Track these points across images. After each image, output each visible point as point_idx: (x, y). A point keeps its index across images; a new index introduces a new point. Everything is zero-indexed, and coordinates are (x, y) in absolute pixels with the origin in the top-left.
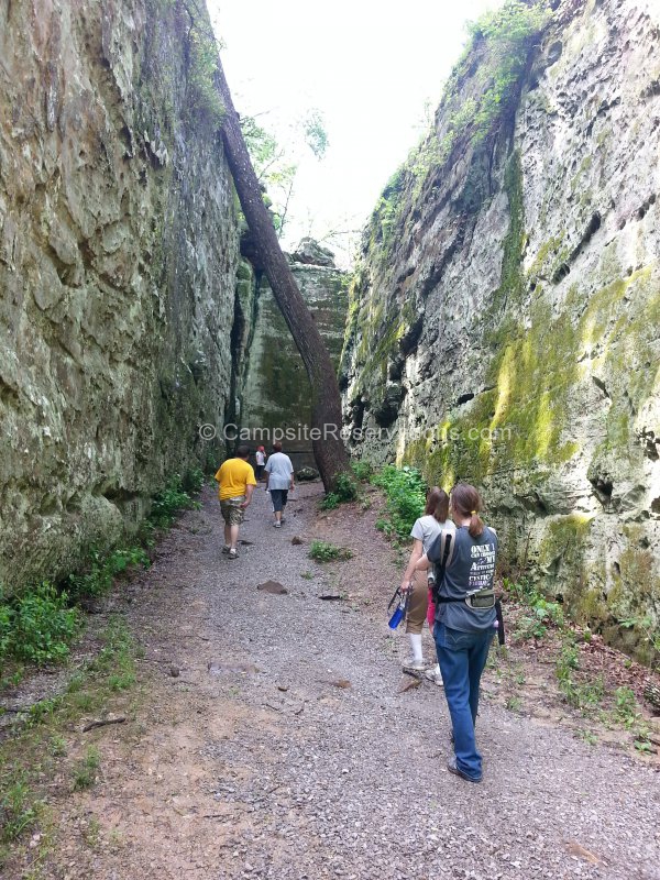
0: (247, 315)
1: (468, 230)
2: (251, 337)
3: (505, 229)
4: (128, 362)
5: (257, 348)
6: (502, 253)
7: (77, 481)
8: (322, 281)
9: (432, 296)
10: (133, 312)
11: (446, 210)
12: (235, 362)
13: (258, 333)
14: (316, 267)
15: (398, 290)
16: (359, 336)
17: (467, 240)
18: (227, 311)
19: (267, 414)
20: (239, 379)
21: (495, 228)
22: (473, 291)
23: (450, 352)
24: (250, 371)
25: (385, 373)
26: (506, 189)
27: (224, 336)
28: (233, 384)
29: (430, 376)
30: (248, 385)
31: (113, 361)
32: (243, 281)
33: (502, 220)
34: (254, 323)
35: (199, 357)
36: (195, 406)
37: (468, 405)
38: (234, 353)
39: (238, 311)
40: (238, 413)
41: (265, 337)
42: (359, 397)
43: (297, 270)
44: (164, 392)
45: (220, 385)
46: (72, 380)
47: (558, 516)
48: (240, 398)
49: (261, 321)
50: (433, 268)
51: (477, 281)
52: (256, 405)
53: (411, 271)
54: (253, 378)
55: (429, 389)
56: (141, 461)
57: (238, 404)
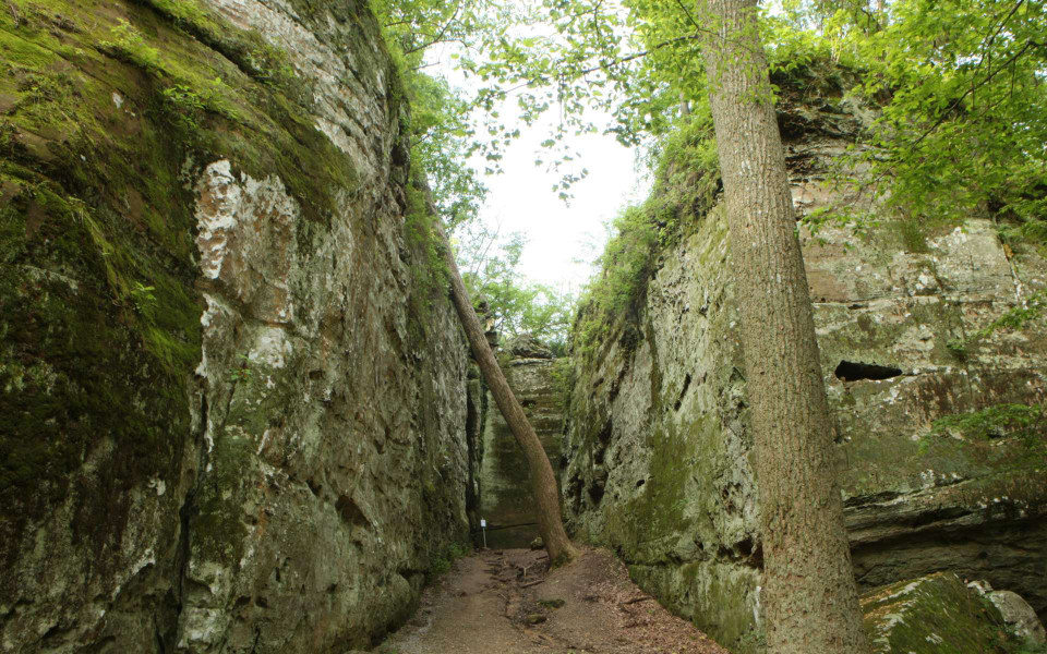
0: (478, 409)
1: (631, 362)
2: (483, 428)
3: (650, 365)
4: (409, 486)
5: (489, 434)
6: (650, 382)
7: (389, 566)
8: (539, 371)
9: (615, 403)
10: (409, 454)
11: (616, 344)
12: (471, 451)
13: (489, 422)
14: (535, 360)
15: (594, 393)
16: (572, 423)
17: (631, 368)
18: (463, 412)
19: (503, 492)
20: (475, 464)
21: (645, 363)
22: (638, 405)
23: (629, 447)
24: (485, 455)
25: (591, 458)
26: (648, 340)
27: (461, 434)
28: (471, 470)
29: (620, 463)
30: (484, 467)
31: (400, 488)
32: (473, 381)
33: (648, 360)
34: (484, 413)
35: (445, 461)
36: (445, 500)
37: (642, 488)
38: (470, 443)
39: (470, 406)
40: (476, 493)
41: (495, 425)
42: (577, 475)
43: (518, 365)
44: (426, 498)
45: (461, 475)
46: (385, 508)
47: (687, 565)
48: (478, 480)
49: (490, 411)
50: (613, 384)
51: (639, 398)
52: (492, 484)
53: (601, 381)
54: (487, 461)
55: (620, 473)
56: (417, 549)
57: (476, 485)
